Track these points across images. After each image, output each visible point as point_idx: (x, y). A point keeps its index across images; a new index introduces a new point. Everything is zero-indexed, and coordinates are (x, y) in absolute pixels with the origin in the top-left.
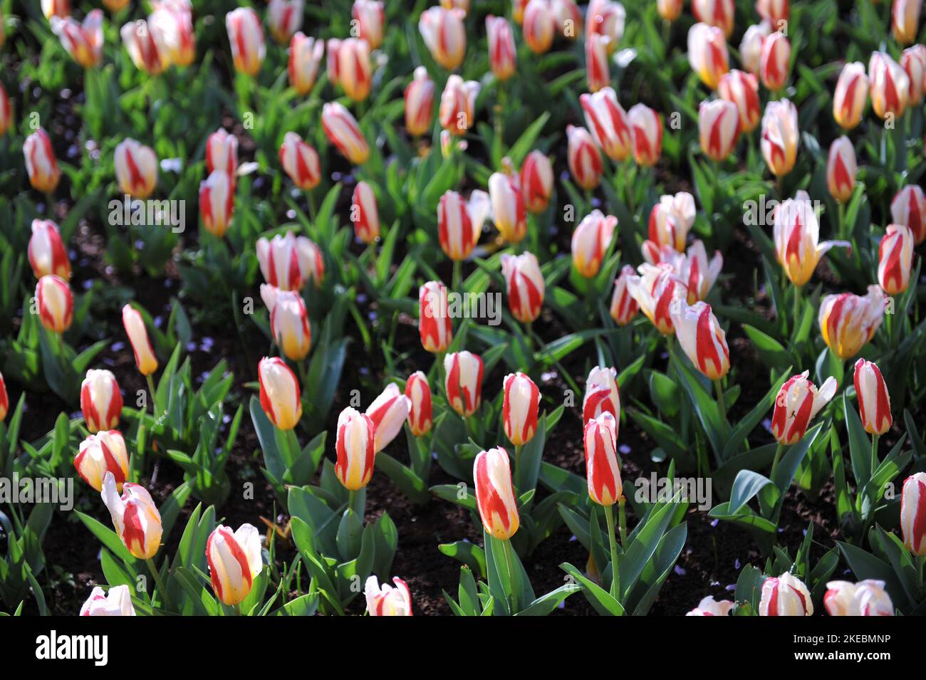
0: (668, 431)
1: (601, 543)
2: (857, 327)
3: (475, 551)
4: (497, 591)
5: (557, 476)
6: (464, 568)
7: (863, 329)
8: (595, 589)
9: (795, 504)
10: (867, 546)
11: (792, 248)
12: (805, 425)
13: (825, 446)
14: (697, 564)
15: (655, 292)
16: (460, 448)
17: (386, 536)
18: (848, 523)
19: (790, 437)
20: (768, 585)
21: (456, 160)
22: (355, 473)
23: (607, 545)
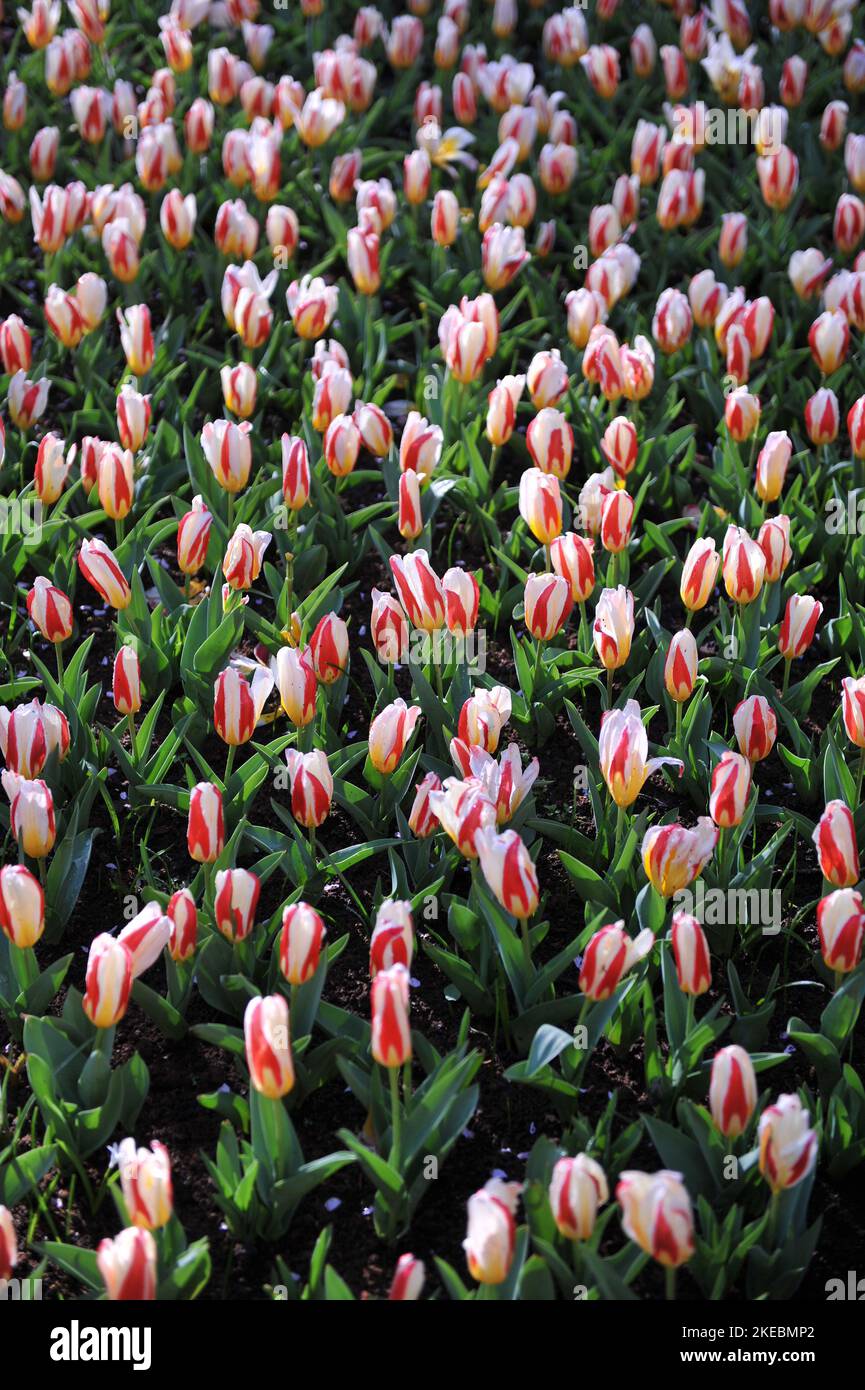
0: (464, 968)
1: (382, 1102)
2: (685, 862)
3: (238, 1103)
4: (262, 1153)
5: (337, 1017)
6: (226, 1124)
7: (689, 866)
8: (373, 1159)
9: (602, 1061)
10: (675, 1120)
11: (618, 767)
12: (618, 974)
13: (638, 1000)
14: (488, 1126)
15: (460, 811)
16: (226, 980)
17: (136, 1080)
18: (656, 1091)
19: (599, 991)
20: (561, 1168)
21: (237, 617)
22: (107, 1008)
23: (389, 1103)
